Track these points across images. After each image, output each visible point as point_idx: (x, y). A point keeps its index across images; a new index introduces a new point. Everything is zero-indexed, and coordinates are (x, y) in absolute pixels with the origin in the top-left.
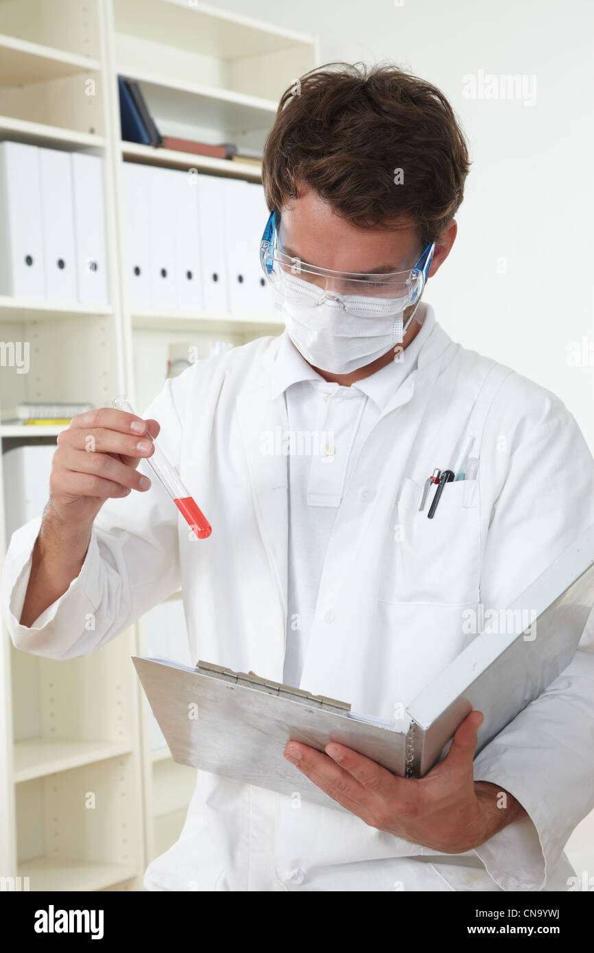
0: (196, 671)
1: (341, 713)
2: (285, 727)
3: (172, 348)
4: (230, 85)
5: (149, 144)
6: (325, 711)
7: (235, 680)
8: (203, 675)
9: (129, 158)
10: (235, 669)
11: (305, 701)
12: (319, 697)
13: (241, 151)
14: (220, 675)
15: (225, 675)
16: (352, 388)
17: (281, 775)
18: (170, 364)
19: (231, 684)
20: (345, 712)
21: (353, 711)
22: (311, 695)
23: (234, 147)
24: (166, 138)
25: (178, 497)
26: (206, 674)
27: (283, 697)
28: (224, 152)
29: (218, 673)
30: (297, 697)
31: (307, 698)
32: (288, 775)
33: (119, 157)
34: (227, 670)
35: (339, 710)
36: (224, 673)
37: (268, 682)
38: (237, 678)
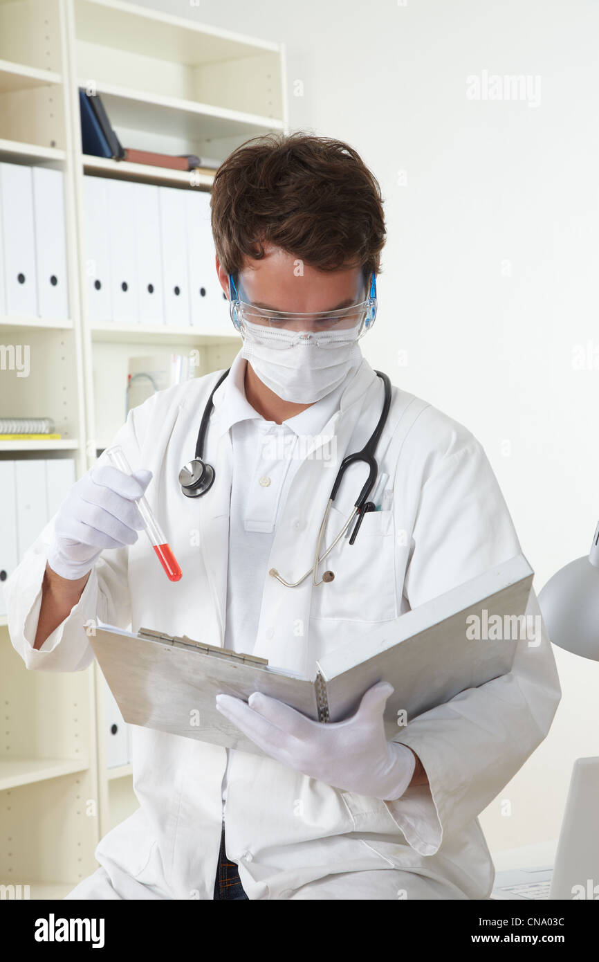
0: (139, 636)
1: (260, 667)
2: (216, 683)
3: (132, 362)
4: (194, 96)
5: (110, 158)
6: (246, 667)
7: (171, 643)
8: (144, 639)
9: (89, 171)
10: (172, 634)
11: (230, 658)
12: (241, 654)
13: (204, 162)
14: (159, 639)
15: (163, 639)
16: (283, 425)
17: (217, 728)
18: (129, 377)
19: (168, 646)
20: (263, 666)
21: (271, 665)
22: (235, 653)
23: (197, 159)
24: (127, 150)
25: (157, 544)
26: (147, 639)
27: (213, 655)
28: (186, 164)
29: (157, 637)
30: (224, 656)
31: (232, 656)
32: (223, 727)
33: (80, 171)
34: (164, 635)
35: (258, 665)
36: (162, 638)
37: (199, 643)
38: (174, 641)
